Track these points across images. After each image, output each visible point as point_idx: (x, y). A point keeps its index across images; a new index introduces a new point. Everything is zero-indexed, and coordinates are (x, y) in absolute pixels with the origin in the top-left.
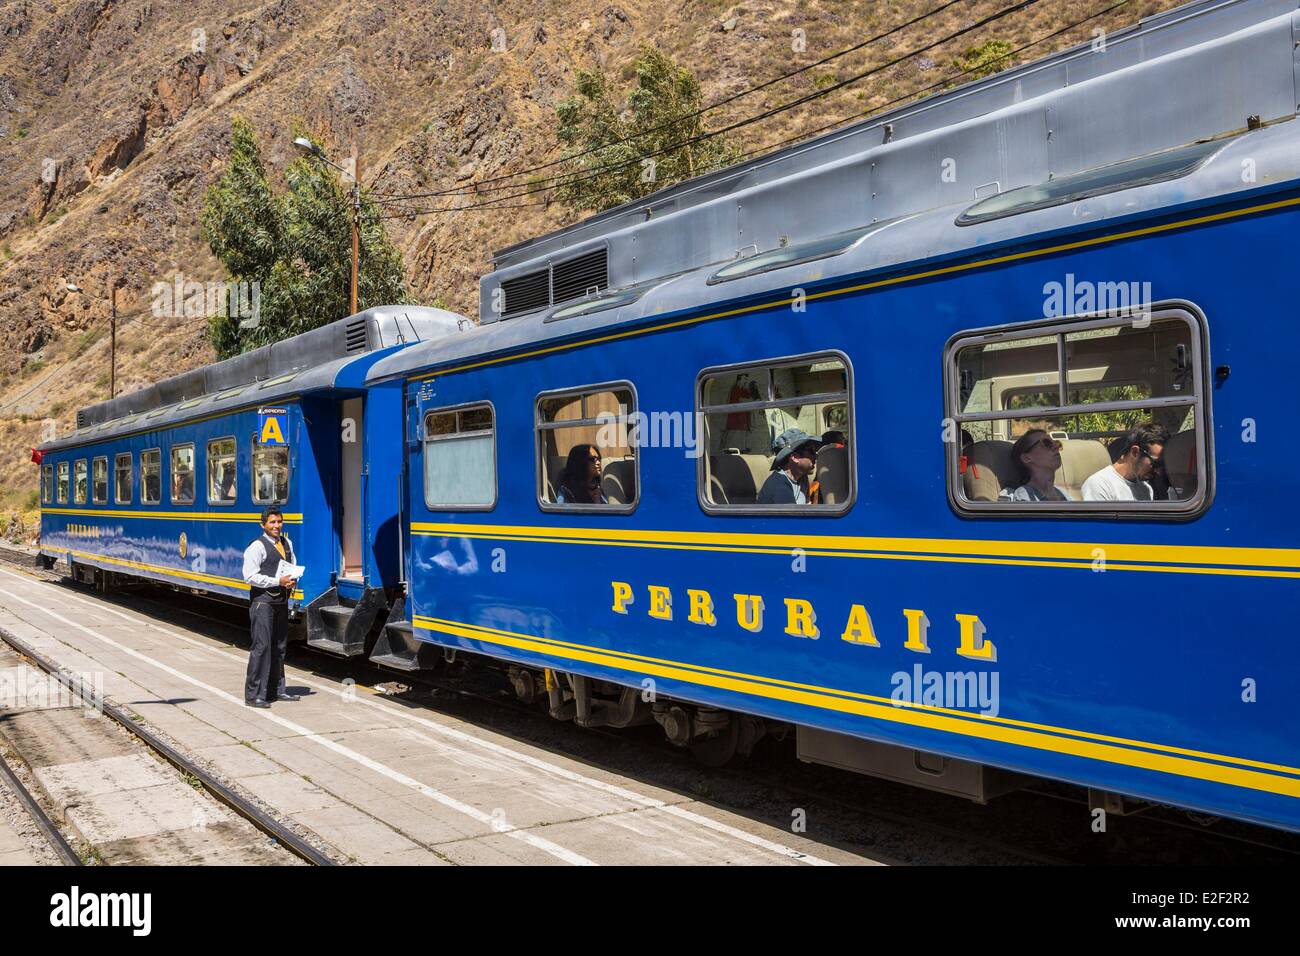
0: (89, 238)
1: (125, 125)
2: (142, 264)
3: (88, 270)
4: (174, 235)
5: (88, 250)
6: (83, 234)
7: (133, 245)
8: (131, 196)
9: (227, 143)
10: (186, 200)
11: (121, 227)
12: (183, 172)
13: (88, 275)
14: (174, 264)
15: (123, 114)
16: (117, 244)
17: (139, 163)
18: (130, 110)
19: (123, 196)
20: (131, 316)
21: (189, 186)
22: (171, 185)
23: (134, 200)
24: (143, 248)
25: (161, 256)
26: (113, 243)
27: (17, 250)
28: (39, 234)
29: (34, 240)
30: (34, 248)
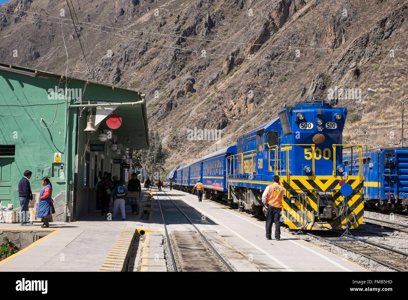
0: (241, 83)
1: (258, 33)
2: (260, 94)
3: (240, 97)
4: (272, 80)
5: (241, 89)
6: (240, 81)
7: (257, 85)
8: (257, 65)
9: (294, 39)
10: (278, 64)
11: (252, 79)
12: (277, 53)
13: (240, 99)
14: (272, 92)
15: (258, 28)
16: (251, 85)
17: (263, 48)
18: (260, 26)
19: (254, 65)
20: (254, 114)
21: (279, 59)
22: (272, 59)
23: (258, 67)
24: (261, 87)
25: (267, 89)
26: (249, 86)
27: (218, 88)
28: (226, 81)
29: (224, 83)
30: (224, 87)
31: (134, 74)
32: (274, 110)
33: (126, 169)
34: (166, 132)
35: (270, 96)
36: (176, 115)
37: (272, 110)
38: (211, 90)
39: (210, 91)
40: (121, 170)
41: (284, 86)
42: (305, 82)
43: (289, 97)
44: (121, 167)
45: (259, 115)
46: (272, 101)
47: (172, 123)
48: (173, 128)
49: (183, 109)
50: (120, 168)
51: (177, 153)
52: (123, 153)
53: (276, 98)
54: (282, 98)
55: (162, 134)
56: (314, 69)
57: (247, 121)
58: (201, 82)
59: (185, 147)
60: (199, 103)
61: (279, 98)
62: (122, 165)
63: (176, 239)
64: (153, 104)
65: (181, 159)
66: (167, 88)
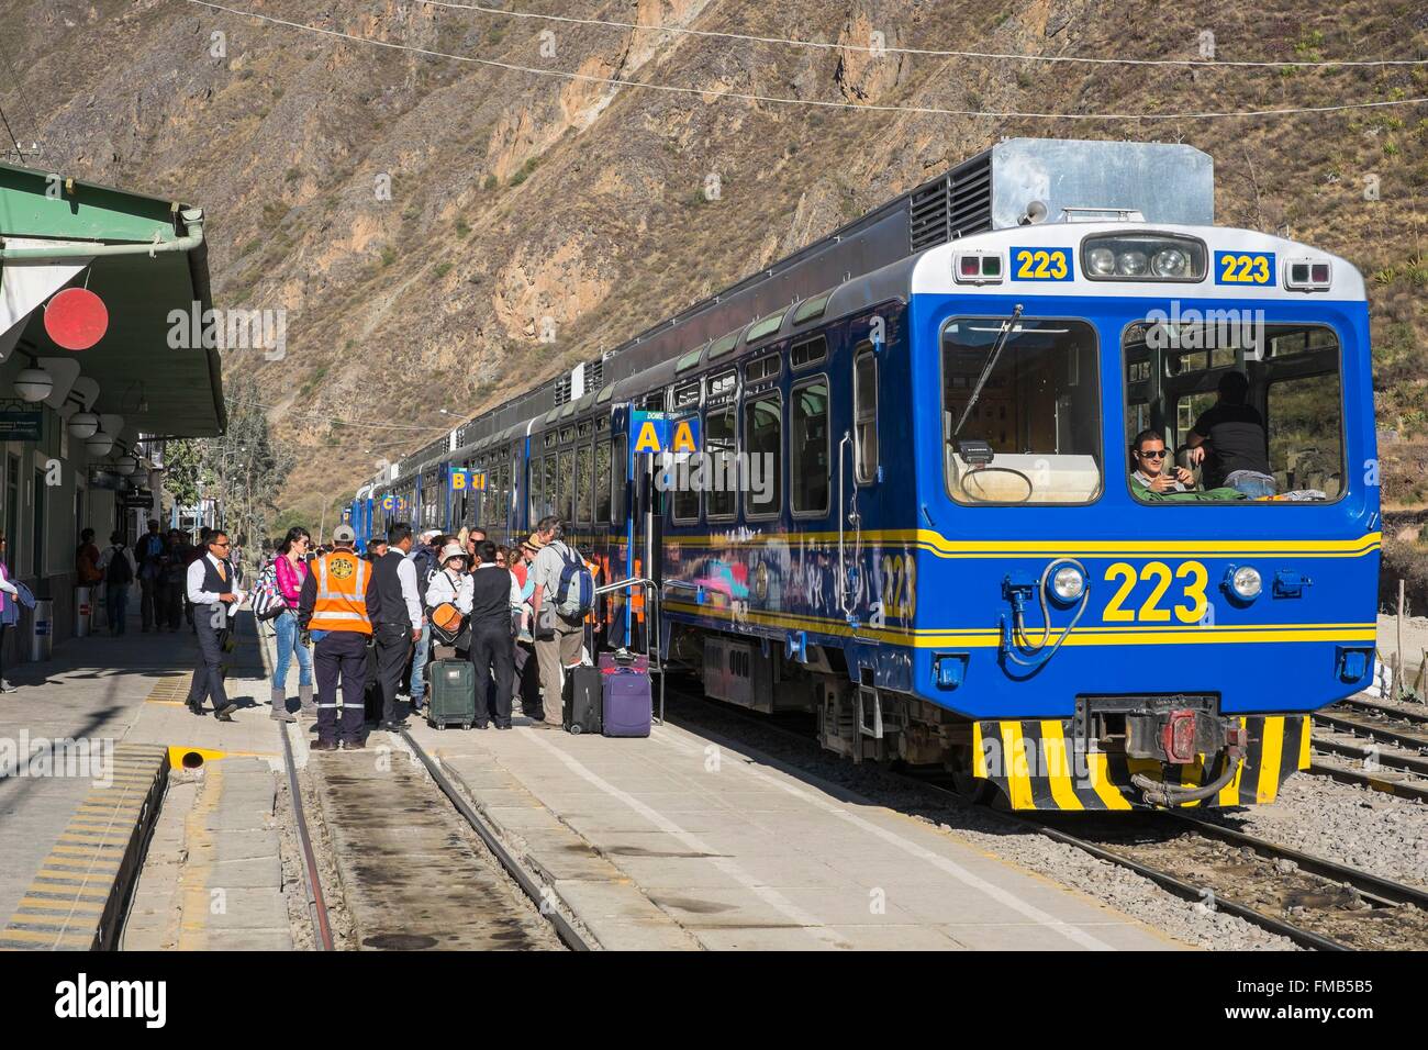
6: (547, 205)
8: (610, 148)
19: (600, 147)
23: (610, 153)
27: (474, 227)
28: (500, 202)
29: (493, 211)
30: (492, 225)
31: (172, 175)
32: (666, 306)
33: (141, 511)
34: (289, 378)
35: (655, 256)
36: (324, 322)
37: (661, 305)
38: (446, 234)
39: (443, 237)
40: (118, 514)
41: (703, 222)
42: (772, 210)
43: (717, 259)
44: (121, 502)
45: (617, 321)
46: (662, 276)
47: (309, 348)
48: (312, 365)
49: (348, 300)
50: (117, 505)
51: (327, 455)
52: (125, 450)
53: (673, 265)
54: (696, 265)
55: (275, 385)
56: (804, 165)
57: (575, 344)
58: (411, 206)
59: (356, 433)
60: (404, 279)
61: (682, 263)
62: (121, 494)
63: (333, 793)
64: (241, 280)
65: (341, 474)
66: (292, 224)
